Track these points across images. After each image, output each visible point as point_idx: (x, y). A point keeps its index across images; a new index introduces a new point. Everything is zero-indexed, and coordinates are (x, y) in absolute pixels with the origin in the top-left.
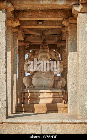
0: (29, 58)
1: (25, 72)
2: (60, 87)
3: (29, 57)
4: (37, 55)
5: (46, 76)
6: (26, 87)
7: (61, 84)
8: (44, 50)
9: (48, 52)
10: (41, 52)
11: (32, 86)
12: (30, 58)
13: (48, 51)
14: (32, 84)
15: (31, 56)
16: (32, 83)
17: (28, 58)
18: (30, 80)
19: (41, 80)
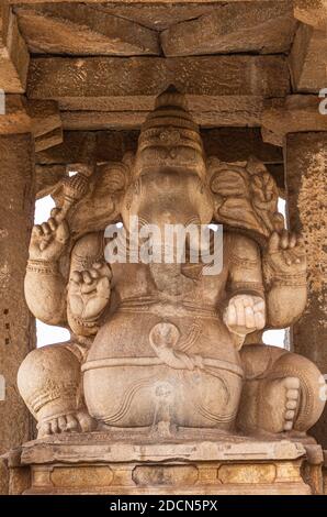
0: (59, 217)
1: (33, 318)
2: (289, 426)
3: (58, 210)
4: (119, 194)
5: (182, 346)
6: (42, 427)
7: (293, 404)
8: (168, 163)
9: (194, 175)
10: (145, 178)
11: (83, 421)
12: (65, 220)
13: (199, 167)
14: (84, 408)
15: (76, 201)
16: (83, 398)
17: (53, 219)
18: (67, 375)
19: (146, 374)
